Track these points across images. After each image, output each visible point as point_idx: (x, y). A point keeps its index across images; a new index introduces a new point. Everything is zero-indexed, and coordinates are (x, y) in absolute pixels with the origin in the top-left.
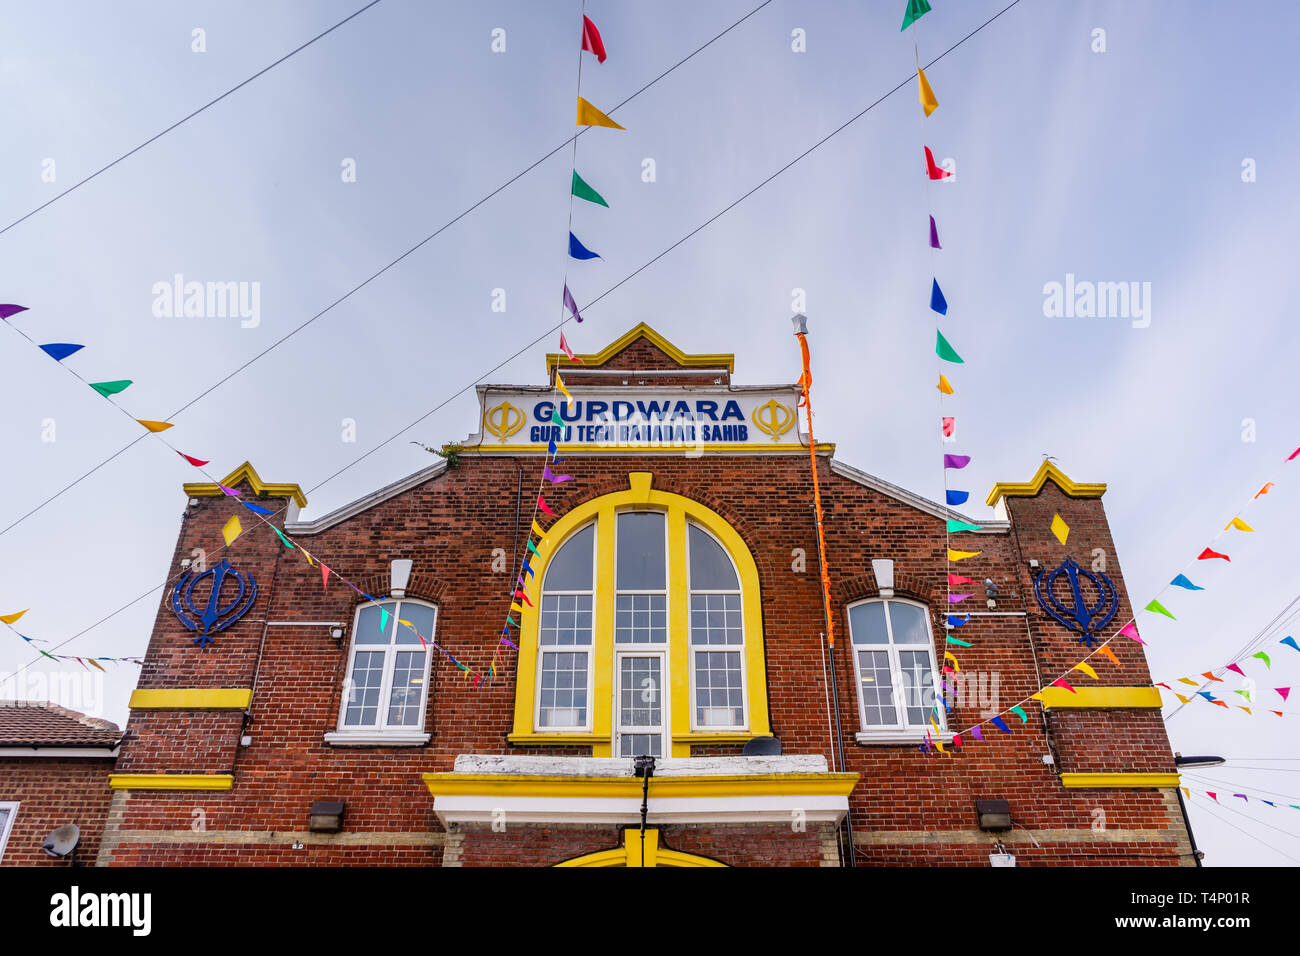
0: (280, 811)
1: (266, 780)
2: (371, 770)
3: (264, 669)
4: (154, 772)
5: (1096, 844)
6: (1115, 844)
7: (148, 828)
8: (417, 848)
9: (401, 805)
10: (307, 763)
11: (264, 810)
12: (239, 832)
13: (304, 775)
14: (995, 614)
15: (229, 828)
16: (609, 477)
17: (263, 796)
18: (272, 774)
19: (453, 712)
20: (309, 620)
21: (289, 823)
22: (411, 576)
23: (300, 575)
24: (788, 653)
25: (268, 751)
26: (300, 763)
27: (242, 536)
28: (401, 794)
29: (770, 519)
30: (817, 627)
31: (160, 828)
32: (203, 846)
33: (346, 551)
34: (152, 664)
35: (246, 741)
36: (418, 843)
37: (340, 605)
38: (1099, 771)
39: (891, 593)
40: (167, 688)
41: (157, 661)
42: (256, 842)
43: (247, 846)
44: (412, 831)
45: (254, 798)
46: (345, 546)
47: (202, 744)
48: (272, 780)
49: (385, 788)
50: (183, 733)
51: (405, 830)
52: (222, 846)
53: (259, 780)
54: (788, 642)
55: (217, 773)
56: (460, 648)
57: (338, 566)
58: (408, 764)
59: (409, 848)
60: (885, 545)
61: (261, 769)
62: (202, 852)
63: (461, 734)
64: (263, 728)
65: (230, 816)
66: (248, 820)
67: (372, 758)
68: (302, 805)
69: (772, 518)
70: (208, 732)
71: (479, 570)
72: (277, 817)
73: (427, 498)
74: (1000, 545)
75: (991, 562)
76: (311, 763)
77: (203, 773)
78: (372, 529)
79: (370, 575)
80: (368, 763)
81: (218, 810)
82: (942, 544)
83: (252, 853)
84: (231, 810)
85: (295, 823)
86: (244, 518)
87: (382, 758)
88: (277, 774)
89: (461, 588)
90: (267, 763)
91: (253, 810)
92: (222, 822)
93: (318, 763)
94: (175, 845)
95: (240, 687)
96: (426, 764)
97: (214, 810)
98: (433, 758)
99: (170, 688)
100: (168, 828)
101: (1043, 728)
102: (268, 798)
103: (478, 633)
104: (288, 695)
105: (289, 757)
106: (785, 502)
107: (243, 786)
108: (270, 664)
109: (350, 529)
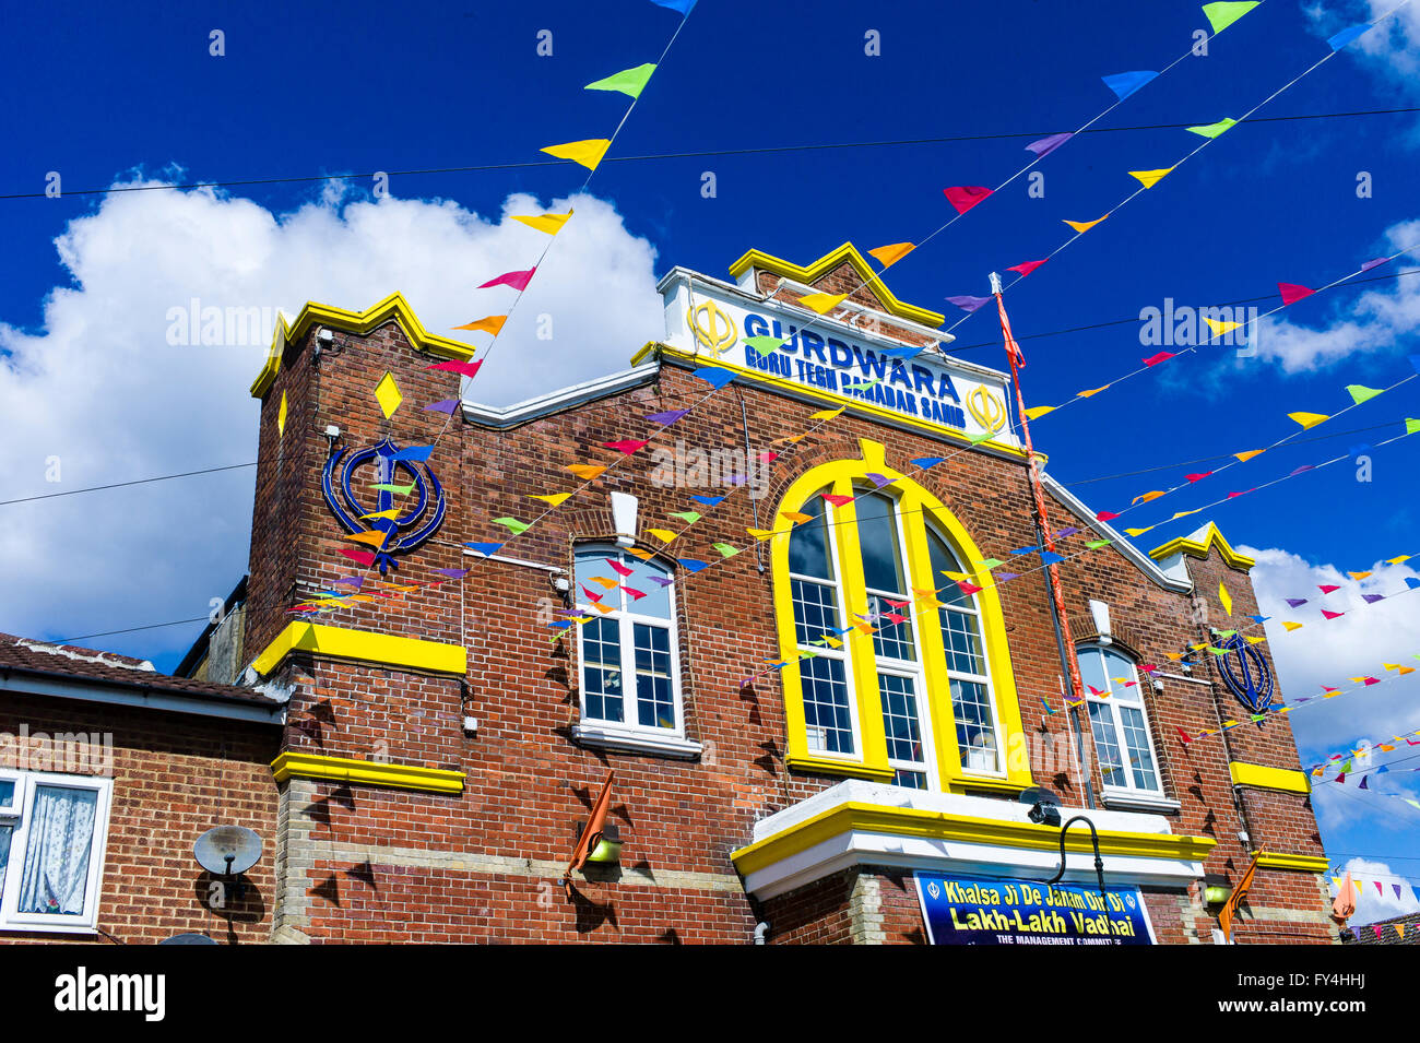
0: (531, 830)
1: (503, 785)
2: (634, 784)
3: (470, 619)
4: (349, 756)
5: (1281, 923)
6: (1293, 924)
7: (353, 841)
8: (706, 893)
9: (677, 837)
10: (554, 766)
11: (510, 828)
12: (484, 857)
13: (552, 782)
14: (1190, 679)
15: (469, 850)
16: (838, 437)
17: (505, 807)
18: (512, 777)
19: (718, 717)
20: (517, 556)
21: (546, 848)
22: (638, 520)
23: (492, 486)
24: (1035, 693)
25: (500, 743)
26: (547, 765)
27: (404, 406)
28: (675, 820)
29: (998, 532)
30: (1055, 668)
31: (370, 842)
32: (438, 872)
33: (548, 465)
34: (311, 584)
35: (471, 723)
36: (706, 888)
37: (555, 543)
38: (1277, 851)
39: (1110, 641)
40: (342, 626)
41: (318, 581)
42: (510, 873)
43: (499, 877)
44: (697, 871)
45: (495, 809)
46: (545, 456)
47: (411, 721)
48: (511, 785)
49: (655, 810)
50: (380, 700)
51: (688, 869)
52: (464, 875)
53: (495, 784)
54: (1033, 681)
55: (441, 767)
56: (712, 632)
57: (541, 484)
58: (678, 780)
59: (696, 892)
60: (1098, 586)
61: (495, 767)
62: (439, 883)
63: (732, 748)
64: (486, 707)
65: (468, 833)
66: (491, 840)
67: (633, 767)
68: (559, 825)
69: (1000, 530)
70: (416, 704)
71: (716, 528)
72: (529, 838)
73: (638, 411)
74: (1183, 604)
75: (1179, 623)
76: (560, 767)
77: (421, 764)
78: (577, 440)
79: (586, 507)
80: (629, 775)
81: (449, 822)
82: (1141, 594)
83: (507, 888)
84: (467, 823)
85: (554, 849)
86: (404, 380)
87: (645, 769)
88: (518, 777)
89: (701, 548)
90: (500, 759)
91: (496, 827)
92: (458, 840)
93: (567, 767)
94: (398, 869)
95: (447, 642)
96: (699, 783)
97: (443, 821)
98: (706, 776)
99: (348, 627)
100: (383, 843)
101: (1236, 805)
102: (512, 811)
103: (730, 615)
104: (510, 664)
105: (529, 754)
106: (1008, 514)
107: (476, 790)
108: (477, 613)
109: (547, 433)
